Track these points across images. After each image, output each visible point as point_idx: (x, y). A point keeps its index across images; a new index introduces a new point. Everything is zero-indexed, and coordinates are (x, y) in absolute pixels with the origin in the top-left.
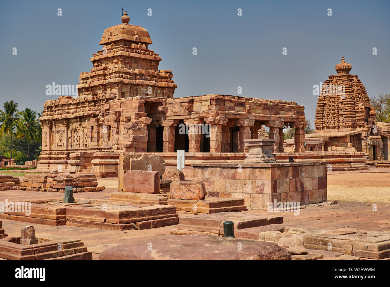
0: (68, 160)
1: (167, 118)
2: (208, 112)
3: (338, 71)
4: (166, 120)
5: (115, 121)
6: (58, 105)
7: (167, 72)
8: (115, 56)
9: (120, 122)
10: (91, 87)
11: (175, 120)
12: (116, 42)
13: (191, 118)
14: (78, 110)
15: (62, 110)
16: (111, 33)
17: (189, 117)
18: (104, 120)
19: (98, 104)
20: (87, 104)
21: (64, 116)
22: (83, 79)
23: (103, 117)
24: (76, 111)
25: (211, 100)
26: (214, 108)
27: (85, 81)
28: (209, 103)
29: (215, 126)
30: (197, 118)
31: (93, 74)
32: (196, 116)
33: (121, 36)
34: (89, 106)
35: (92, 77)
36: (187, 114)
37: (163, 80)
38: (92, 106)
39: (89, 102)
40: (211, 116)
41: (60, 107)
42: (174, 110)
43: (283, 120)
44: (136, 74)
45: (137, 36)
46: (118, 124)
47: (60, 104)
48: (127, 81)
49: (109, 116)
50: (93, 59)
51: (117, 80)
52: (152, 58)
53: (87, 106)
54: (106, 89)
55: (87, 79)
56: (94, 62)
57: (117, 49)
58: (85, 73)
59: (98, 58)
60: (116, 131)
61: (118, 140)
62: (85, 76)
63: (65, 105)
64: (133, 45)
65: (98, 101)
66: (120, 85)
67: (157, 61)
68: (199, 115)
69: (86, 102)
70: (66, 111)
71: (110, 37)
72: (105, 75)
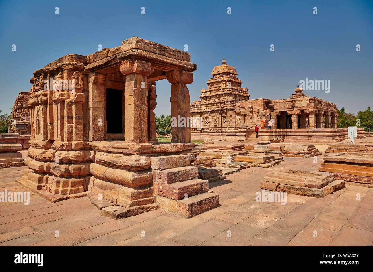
0: (201, 133)
1: (274, 111)
2: (307, 107)
3: (296, 92)
4: (273, 111)
5: (250, 112)
6: (194, 105)
7: (246, 89)
8: (224, 80)
9: (253, 112)
10: (210, 96)
11: (280, 111)
12: (222, 74)
13: (293, 110)
14: (208, 107)
15: (197, 108)
16: (219, 69)
17: (292, 110)
18: (241, 112)
19: (223, 104)
20: (215, 104)
21: (199, 111)
22: (204, 92)
23: (240, 110)
24: (207, 108)
25: (310, 100)
26: (313, 104)
27: (205, 93)
28: (308, 101)
29: (313, 114)
30: (298, 110)
31: (211, 90)
32: (298, 109)
33: (226, 70)
34: (217, 105)
35: (210, 91)
36: (291, 108)
37: (245, 93)
38: (219, 105)
39: (217, 103)
40: (310, 108)
41: (195, 106)
42: (279, 106)
43: (331, 112)
44: (235, 90)
45: (232, 71)
46: (252, 114)
47: (195, 104)
48: (233, 93)
49: (245, 109)
50: (208, 82)
51: (229, 92)
52: (239, 82)
53: (215, 105)
54: (220, 97)
55: (206, 92)
56: (209, 84)
57: (225, 77)
58: (205, 89)
59: (212, 81)
60: (251, 117)
61: (252, 122)
62: (205, 91)
63: (199, 105)
64: (231, 75)
65: (223, 102)
66: (230, 95)
67: (241, 83)
68: (300, 108)
69: (215, 103)
70: (200, 108)
71: (219, 71)
72: (219, 90)
